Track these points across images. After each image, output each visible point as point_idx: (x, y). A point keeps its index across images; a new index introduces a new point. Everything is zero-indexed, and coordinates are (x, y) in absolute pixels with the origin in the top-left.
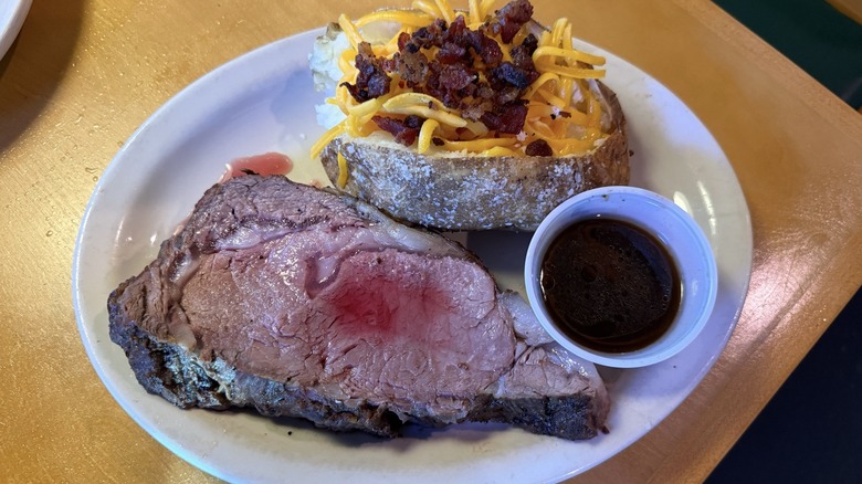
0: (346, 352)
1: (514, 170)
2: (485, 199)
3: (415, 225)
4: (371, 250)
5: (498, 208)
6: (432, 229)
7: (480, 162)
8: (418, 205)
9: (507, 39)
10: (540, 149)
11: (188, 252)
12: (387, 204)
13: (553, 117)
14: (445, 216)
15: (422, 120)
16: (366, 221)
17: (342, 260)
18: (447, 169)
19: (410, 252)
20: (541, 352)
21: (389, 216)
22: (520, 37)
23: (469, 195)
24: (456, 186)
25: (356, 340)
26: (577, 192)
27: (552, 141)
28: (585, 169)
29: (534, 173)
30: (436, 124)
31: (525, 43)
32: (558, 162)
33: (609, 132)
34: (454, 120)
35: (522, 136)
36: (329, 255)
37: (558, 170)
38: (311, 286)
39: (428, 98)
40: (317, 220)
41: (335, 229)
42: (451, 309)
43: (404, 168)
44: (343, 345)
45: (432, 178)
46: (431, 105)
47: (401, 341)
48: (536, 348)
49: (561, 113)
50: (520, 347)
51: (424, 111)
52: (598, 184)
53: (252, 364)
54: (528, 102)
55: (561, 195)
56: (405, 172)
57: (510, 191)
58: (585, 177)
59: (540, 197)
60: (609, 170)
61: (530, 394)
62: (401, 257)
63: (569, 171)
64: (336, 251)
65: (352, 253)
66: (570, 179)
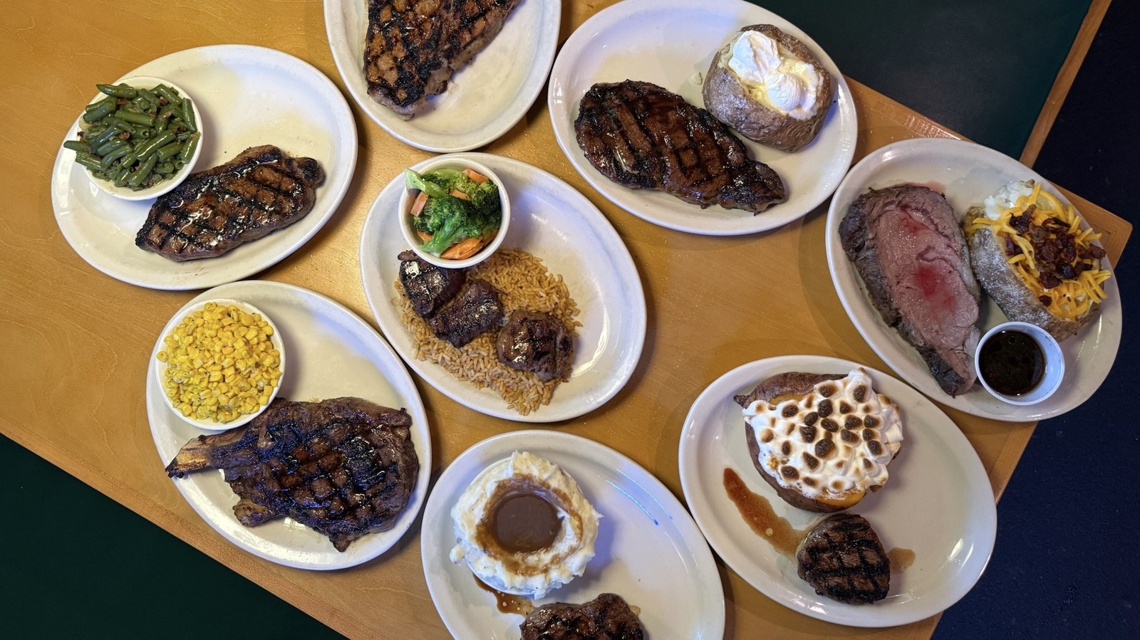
0: (908, 288)
1: (1029, 299)
2: (1008, 295)
3: (975, 275)
4: (951, 265)
5: (1008, 302)
6: (978, 282)
7: (1023, 285)
8: (986, 272)
9: (1082, 257)
10: (1046, 301)
11: (897, 203)
12: (975, 259)
13: (1064, 296)
14: (989, 284)
15: (1021, 252)
16: (961, 256)
17: (937, 258)
18: (1009, 276)
19: (963, 281)
20: (965, 356)
21: (971, 262)
22: (1087, 261)
23: (1006, 288)
24: (1005, 283)
25: (915, 287)
26: (1039, 326)
27: (1054, 303)
28: (1052, 323)
29: (1034, 306)
30: (1024, 259)
31: (1087, 265)
32: (1046, 312)
33: (1077, 319)
34: (1032, 264)
35: (1046, 290)
36: (937, 252)
37: (1042, 314)
38: (921, 256)
39: (1032, 249)
40: (946, 236)
41: (949, 246)
42: (953, 312)
43: (997, 260)
44: (909, 285)
45: (1002, 272)
46: (1030, 252)
47: (928, 304)
48: (965, 353)
49: (1068, 298)
50: (961, 348)
51: (1025, 251)
52: (1049, 331)
53: (881, 262)
54: (1062, 283)
55: (1034, 321)
56: (996, 260)
57: (1019, 303)
58: (1048, 325)
59: (1026, 315)
60: (1059, 332)
61: (949, 362)
62: (958, 279)
63: (1046, 317)
64: (940, 253)
65: (945, 260)
66: (1042, 320)
